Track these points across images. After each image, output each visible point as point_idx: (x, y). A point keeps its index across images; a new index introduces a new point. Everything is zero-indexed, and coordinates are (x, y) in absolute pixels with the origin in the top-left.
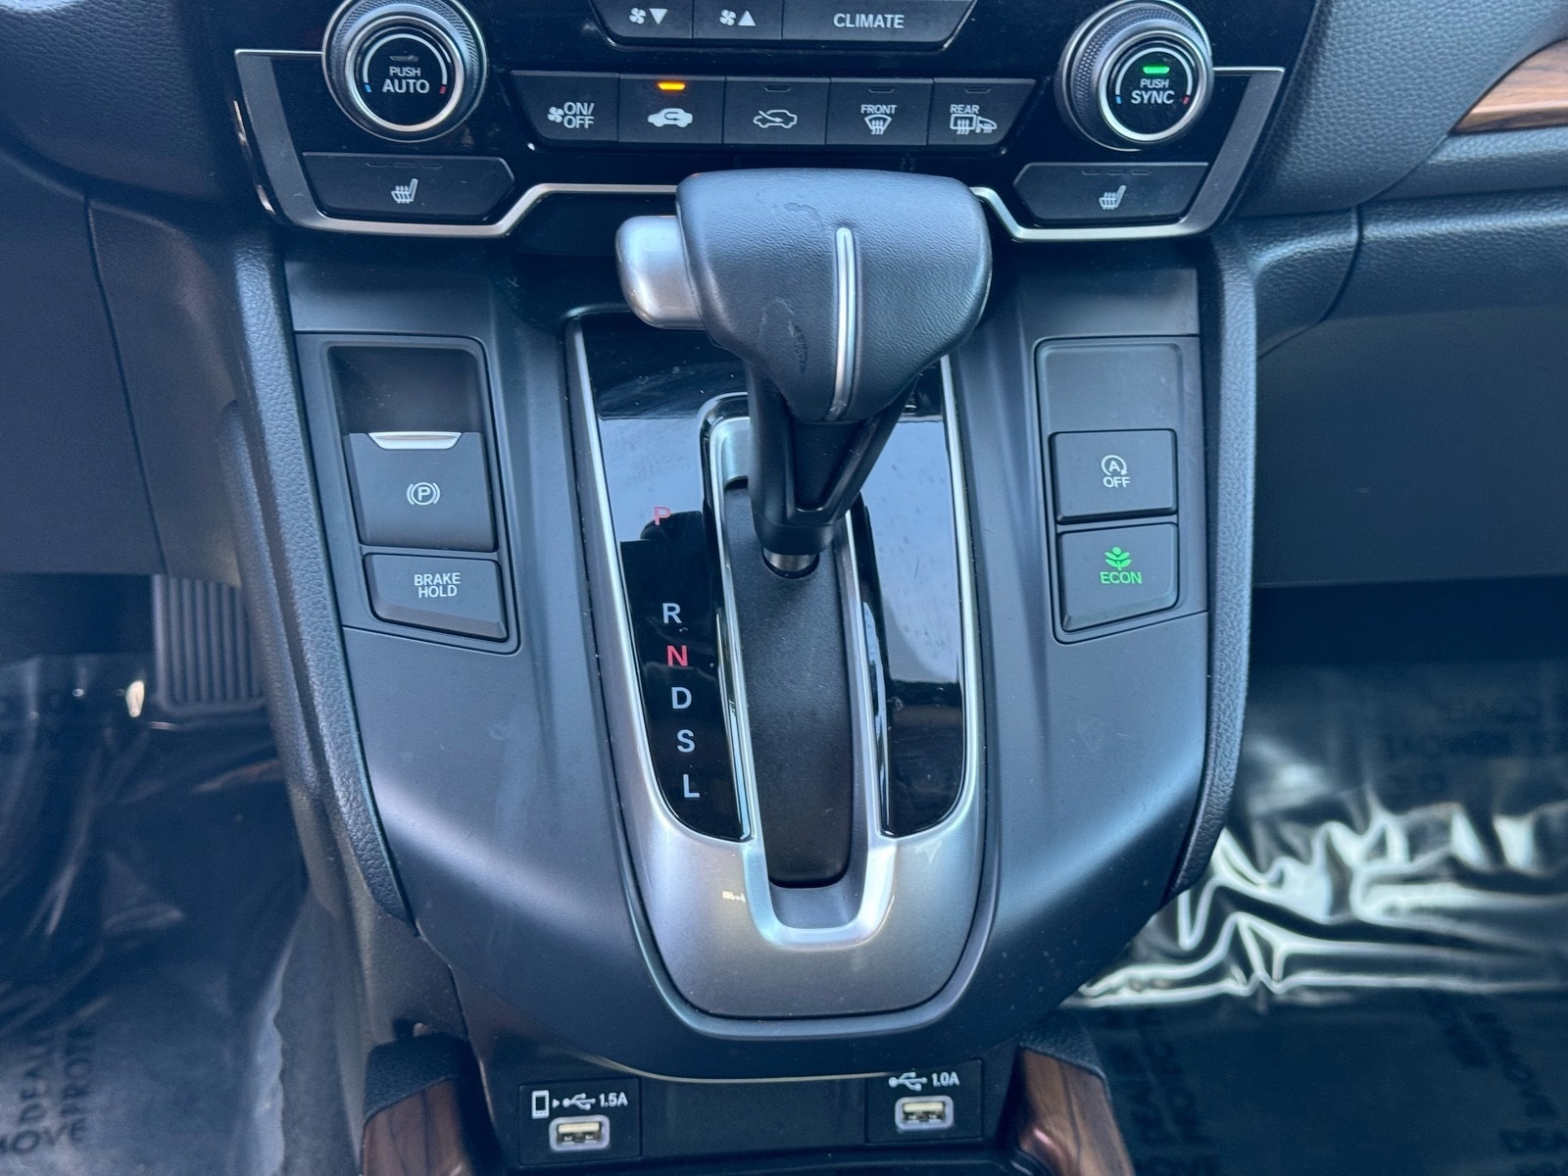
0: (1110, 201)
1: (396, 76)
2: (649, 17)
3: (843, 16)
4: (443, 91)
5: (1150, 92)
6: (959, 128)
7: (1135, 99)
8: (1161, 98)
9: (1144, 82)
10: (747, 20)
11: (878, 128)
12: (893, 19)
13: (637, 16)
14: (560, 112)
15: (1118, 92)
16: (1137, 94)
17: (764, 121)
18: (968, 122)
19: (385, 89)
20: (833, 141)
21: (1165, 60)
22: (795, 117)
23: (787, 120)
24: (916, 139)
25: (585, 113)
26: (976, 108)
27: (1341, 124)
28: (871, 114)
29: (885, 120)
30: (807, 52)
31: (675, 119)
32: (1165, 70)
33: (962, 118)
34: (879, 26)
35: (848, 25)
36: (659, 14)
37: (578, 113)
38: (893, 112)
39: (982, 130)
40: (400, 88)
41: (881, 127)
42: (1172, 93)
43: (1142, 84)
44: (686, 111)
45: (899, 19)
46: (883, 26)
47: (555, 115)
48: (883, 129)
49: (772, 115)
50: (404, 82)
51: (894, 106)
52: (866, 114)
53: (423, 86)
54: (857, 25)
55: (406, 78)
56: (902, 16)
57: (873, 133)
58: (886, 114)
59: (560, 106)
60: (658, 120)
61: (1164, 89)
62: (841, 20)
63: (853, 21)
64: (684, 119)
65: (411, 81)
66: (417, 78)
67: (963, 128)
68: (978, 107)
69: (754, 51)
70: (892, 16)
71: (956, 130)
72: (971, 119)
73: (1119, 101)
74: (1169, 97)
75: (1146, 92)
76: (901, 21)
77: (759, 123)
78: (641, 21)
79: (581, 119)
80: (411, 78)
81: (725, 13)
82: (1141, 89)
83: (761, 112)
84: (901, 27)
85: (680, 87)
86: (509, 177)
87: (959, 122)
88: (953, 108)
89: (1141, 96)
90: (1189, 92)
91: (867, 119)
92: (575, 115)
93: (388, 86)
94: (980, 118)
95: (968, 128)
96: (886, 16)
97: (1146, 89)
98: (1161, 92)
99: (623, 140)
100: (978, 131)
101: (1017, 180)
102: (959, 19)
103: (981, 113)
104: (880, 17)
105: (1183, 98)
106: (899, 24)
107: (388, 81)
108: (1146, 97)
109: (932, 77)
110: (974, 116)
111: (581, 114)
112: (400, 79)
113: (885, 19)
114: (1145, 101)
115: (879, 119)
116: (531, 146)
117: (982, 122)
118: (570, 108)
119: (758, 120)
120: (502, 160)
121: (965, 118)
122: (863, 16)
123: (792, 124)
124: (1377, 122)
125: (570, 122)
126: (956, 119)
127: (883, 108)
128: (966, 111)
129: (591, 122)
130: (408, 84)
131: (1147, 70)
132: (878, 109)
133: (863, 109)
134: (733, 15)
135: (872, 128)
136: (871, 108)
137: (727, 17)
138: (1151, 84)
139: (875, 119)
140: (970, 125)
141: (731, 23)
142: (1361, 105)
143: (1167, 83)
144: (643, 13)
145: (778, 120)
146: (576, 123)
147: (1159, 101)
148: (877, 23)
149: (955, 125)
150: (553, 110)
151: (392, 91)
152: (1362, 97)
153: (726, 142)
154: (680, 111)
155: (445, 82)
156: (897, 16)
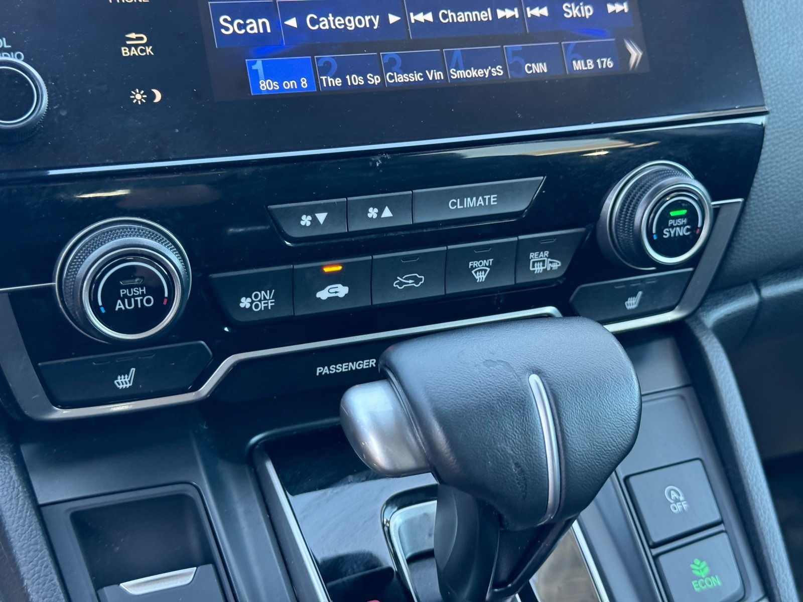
0: (632, 303)
1: (125, 296)
2: (315, 221)
3: (455, 201)
4: (165, 303)
5: (675, 229)
6: (536, 269)
7: (666, 235)
8: (682, 232)
9: (671, 222)
10: (387, 213)
11: (481, 277)
12: (489, 199)
13: (306, 220)
14: (249, 300)
15: (654, 231)
16: (667, 231)
17: (401, 284)
18: (541, 264)
19: (117, 307)
20: (450, 291)
21: (683, 205)
22: (423, 277)
23: (417, 280)
24: (507, 281)
25: (268, 298)
26: (547, 253)
27: (763, 230)
28: (476, 267)
29: (485, 271)
30: (429, 230)
31: (336, 292)
32: (684, 212)
33: (537, 262)
34: (480, 205)
35: (459, 207)
36: (321, 217)
37: (262, 299)
38: (491, 264)
39: (551, 268)
40: (130, 305)
41: (483, 276)
42: (689, 227)
43: (670, 224)
44: (344, 285)
45: (494, 198)
46: (483, 204)
47: (245, 303)
48: (484, 277)
49: (407, 279)
50: (133, 299)
51: (491, 260)
52: (472, 268)
53: (148, 301)
54: (465, 206)
55: (134, 296)
56: (496, 196)
57: (478, 281)
58: (486, 266)
59: (248, 295)
60: (323, 295)
61: (684, 225)
62: (454, 204)
63: (462, 203)
64: (342, 291)
65: (139, 299)
66: (143, 295)
67: (538, 269)
68: (548, 252)
69: (392, 234)
70: (489, 196)
71: (535, 271)
72: (544, 261)
73: (655, 237)
74: (688, 230)
75: (673, 229)
76: (495, 199)
77: (398, 286)
78: (308, 224)
79: (264, 303)
80: (139, 296)
81: (371, 210)
82: (669, 228)
83: (398, 278)
84: (496, 203)
85: (339, 268)
86: (209, 354)
87: (536, 265)
88: (532, 255)
89: (669, 232)
90: (699, 225)
91: (473, 272)
92: (260, 301)
93: (119, 305)
94: (550, 260)
95: (542, 268)
96: (485, 197)
97: (672, 227)
98: (682, 228)
99: (299, 313)
100: (548, 269)
101: (571, 299)
102: (534, 194)
103: (550, 256)
104: (480, 198)
105: (696, 230)
106: (494, 201)
107: (119, 301)
108: (672, 232)
109: (517, 235)
110: (546, 259)
111: (265, 299)
112: (129, 299)
113: (484, 200)
114: (672, 235)
115: (482, 270)
116: (226, 329)
117: (551, 262)
118: (256, 296)
119: (396, 284)
120: (203, 342)
121: (540, 261)
122: (469, 199)
123: (420, 283)
124: (783, 225)
125: (257, 306)
126: (534, 263)
127: (484, 262)
128: (540, 256)
129: (273, 304)
130: (136, 302)
131: (673, 214)
132: (481, 264)
133: (470, 265)
134: (376, 210)
135: (477, 277)
136: (475, 264)
137: (373, 213)
138: (675, 223)
139: (479, 271)
140: (544, 266)
141: (375, 216)
142: (775, 215)
143: (685, 221)
144: (309, 218)
145: (411, 281)
146: (262, 306)
147: (681, 234)
148: (479, 203)
149: (533, 267)
150: (243, 299)
151: (123, 308)
152: (776, 210)
153: (375, 303)
154: (340, 286)
155: (166, 295)
156: (492, 196)
